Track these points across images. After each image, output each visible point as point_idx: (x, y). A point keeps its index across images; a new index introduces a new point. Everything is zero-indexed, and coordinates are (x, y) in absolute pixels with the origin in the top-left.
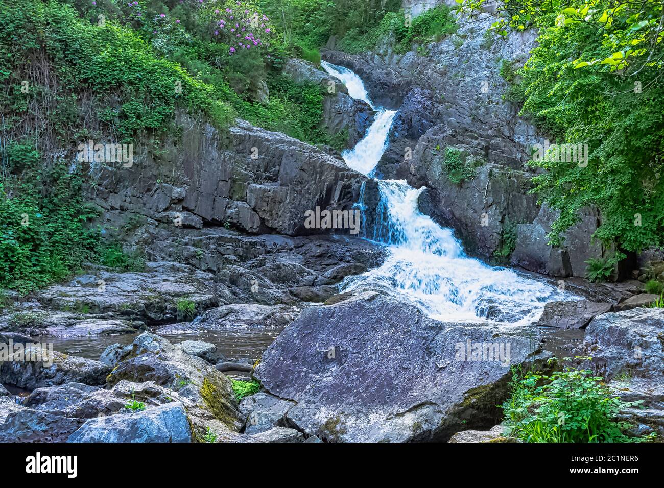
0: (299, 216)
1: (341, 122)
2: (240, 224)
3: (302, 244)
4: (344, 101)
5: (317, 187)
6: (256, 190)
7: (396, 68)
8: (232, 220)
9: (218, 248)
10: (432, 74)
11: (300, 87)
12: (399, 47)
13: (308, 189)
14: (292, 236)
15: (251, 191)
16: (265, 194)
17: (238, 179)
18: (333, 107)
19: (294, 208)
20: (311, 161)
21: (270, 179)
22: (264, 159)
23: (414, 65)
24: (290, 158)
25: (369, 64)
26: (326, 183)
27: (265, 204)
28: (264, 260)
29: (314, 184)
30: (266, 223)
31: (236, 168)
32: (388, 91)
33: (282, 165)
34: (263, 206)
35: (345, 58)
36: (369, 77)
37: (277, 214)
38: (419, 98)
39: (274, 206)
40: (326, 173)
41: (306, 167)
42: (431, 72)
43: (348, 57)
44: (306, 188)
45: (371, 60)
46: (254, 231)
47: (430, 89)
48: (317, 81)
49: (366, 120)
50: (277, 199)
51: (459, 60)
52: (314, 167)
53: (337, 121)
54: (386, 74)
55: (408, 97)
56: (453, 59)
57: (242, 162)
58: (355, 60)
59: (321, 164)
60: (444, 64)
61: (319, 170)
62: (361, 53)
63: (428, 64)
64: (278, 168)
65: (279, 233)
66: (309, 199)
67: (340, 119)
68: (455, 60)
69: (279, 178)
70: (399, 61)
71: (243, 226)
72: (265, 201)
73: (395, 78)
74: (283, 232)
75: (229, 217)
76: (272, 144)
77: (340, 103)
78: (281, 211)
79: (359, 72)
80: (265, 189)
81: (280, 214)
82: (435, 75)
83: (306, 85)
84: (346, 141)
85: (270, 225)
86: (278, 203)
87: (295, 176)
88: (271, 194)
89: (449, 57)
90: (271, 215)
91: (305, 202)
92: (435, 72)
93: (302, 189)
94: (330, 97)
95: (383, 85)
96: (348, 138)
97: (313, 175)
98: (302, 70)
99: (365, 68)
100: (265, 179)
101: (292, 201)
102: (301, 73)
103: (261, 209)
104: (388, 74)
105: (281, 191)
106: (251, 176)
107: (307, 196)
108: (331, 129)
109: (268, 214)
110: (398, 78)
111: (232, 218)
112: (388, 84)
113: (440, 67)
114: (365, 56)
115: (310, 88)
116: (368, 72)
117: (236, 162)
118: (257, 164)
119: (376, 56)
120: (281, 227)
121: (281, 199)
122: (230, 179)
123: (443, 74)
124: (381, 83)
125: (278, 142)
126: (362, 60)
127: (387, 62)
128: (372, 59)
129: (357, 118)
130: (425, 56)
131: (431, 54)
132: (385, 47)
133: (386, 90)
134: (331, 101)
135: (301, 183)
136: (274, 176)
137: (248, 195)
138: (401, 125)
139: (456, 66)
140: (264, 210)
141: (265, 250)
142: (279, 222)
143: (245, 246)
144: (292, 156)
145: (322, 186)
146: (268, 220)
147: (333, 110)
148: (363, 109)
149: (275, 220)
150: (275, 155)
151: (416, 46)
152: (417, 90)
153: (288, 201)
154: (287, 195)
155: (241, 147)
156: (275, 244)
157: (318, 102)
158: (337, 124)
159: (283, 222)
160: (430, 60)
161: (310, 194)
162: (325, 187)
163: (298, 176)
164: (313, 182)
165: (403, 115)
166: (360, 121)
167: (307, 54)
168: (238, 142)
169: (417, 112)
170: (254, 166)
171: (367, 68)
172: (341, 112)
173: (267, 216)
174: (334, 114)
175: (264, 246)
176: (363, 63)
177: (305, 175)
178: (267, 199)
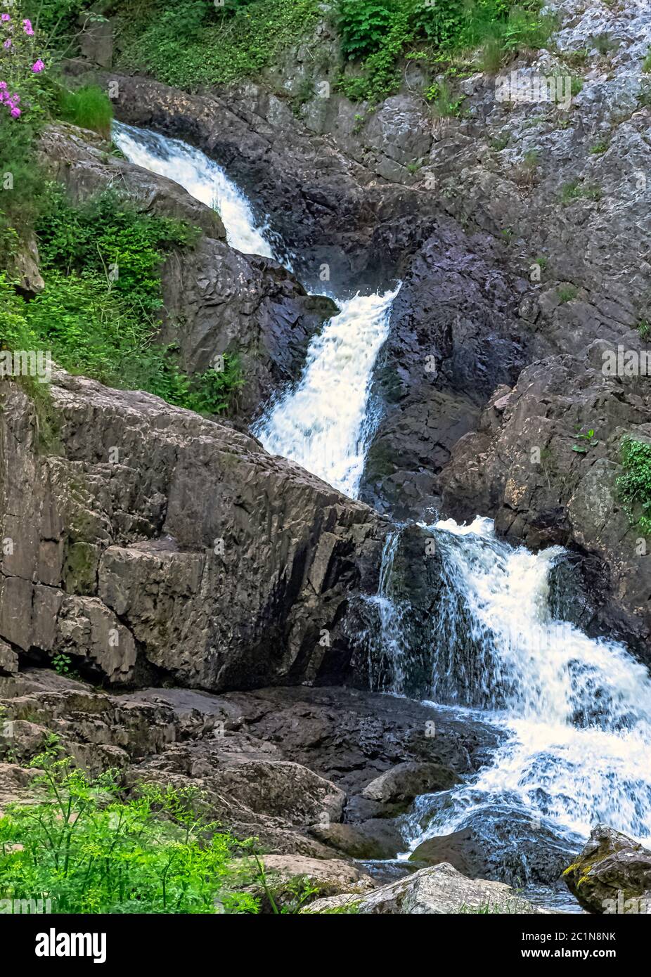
0: (230, 635)
1: (215, 332)
2: (95, 658)
3: (258, 713)
4: (225, 266)
5: (275, 551)
6: (128, 564)
7: (354, 149)
8: (74, 650)
9: (76, 725)
10: (492, 180)
11: (84, 223)
12: (357, 77)
13: (253, 559)
14: (214, 691)
15: (114, 567)
16: (153, 576)
17: (80, 535)
18: (190, 283)
19: (219, 612)
20: (261, 480)
21: (142, 530)
22: (129, 473)
23: (416, 145)
24: (203, 471)
25: (252, 129)
26: (294, 540)
27: (149, 603)
28: (187, 756)
29: (266, 543)
30: (150, 657)
31: (74, 502)
32: (332, 222)
33: (175, 491)
34: (146, 610)
35: (171, 105)
36: (259, 171)
37: (176, 629)
38: (462, 261)
39: (171, 608)
40: (293, 513)
41: (247, 497)
42: (488, 175)
43: (178, 103)
44: (248, 556)
45: (256, 112)
46: (123, 678)
47: (495, 231)
48: (139, 203)
49: (293, 326)
50: (178, 589)
51: (574, 141)
52: (267, 497)
53: (203, 330)
54: (321, 165)
55: (424, 257)
56: (555, 136)
57: (84, 487)
58: (206, 110)
59: (283, 486)
60: (525, 150)
61: (277, 503)
62: (218, 91)
63: (465, 143)
64: (158, 498)
65: (180, 683)
66: (254, 587)
67: (214, 322)
68: (562, 138)
69: (165, 528)
70: (363, 124)
71: (99, 666)
72: (150, 594)
73: (354, 181)
74: (192, 681)
75: (67, 641)
76: (145, 430)
77: (213, 273)
78: (188, 623)
79: (223, 155)
80: (151, 561)
81: (185, 630)
82: (502, 185)
83: (108, 216)
84: (236, 394)
85: (159, 662)
86: (180, 600)
87: (224, 524)
88: (165, 574)
89: (539, 127)
90: (163, 633)
91: (245, 594)
92: (500, 175)
93: (239, 559)
94: (181, 254)
95: (314, 202)
96: (241, 383)
97: (263, 516)
98: (87, 164)
99: (244, 143)
100: (132, 530)
101: (214, 594)
102: (86, 176)
103: (139, 617)
104: (327, 166)
105: (189, 565)
106: (106, 525)
107: (250, 577)
108: (187, 356)
109: (156, 631)
110: (363, 181)
111: (75, 644)
112: (332, 200)
113: (512, 157)
114: (235, 99)
115: (121, 224)
116: (253, 154)
117: (73, 487)
118: (113, 489)
119: (273, 100)
120: (186, 667)
121: (189, 589)
122: (62, 533)
123: (528, 183)
124: (304, 195)
125: (154, 423)
126: (228, 114)
127: (314, 123)
128: (262, 110)
129: (264, 320)
130: (452, 114)
131: (473, 111)
132: (301, 71)
133: (325, 221)
134: (183, 264)
135: (237, 542)
136: (152, 520)
137: (103, 578)
138: (417, 347)
139: (567, 160)
140: (147, 621)
141: (177, 731)
142: (182, 652)
143: (131, 721)
144: (206, 464)
145: (284, 550)
146: (154, 649)
147: (191, 295)
148: (281, 290)
149: (172, 647)
150: (151, 461)
151: (414, 79)
152: (450, 232)
153: (204, 592)
154: (201, 577)
155: (75, 444)
156: (197, 714)
157: (148, 269)
158: (205, 339)
159: (193, 654)
160: (470, 131)
161: (256, 571)
162: (292, 550)
163: (231, 523)
164: (264, 538)
165: (420, 315)
166: (276, 328)
167: (74, 101)
168: (70, 430)
169: (464, 307)
170: (107, 493)
171: (250, 142)
172: (216, 299)
173: (151, 637)
174: (195, 307)
175: (172, 718)
176: (231, 124)
177: (247, 520)
178: (155, 589)
